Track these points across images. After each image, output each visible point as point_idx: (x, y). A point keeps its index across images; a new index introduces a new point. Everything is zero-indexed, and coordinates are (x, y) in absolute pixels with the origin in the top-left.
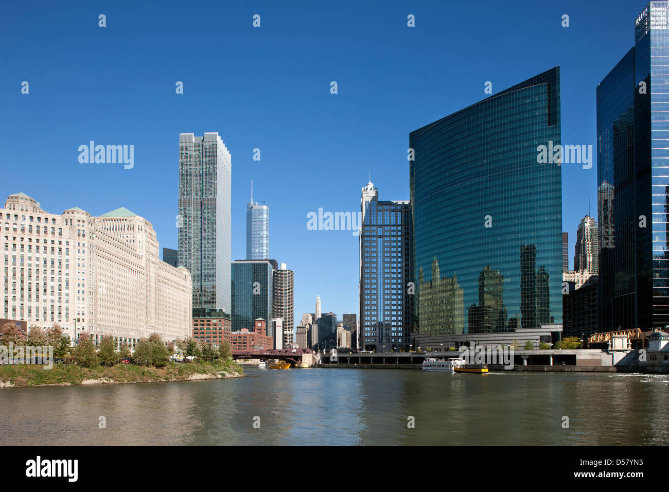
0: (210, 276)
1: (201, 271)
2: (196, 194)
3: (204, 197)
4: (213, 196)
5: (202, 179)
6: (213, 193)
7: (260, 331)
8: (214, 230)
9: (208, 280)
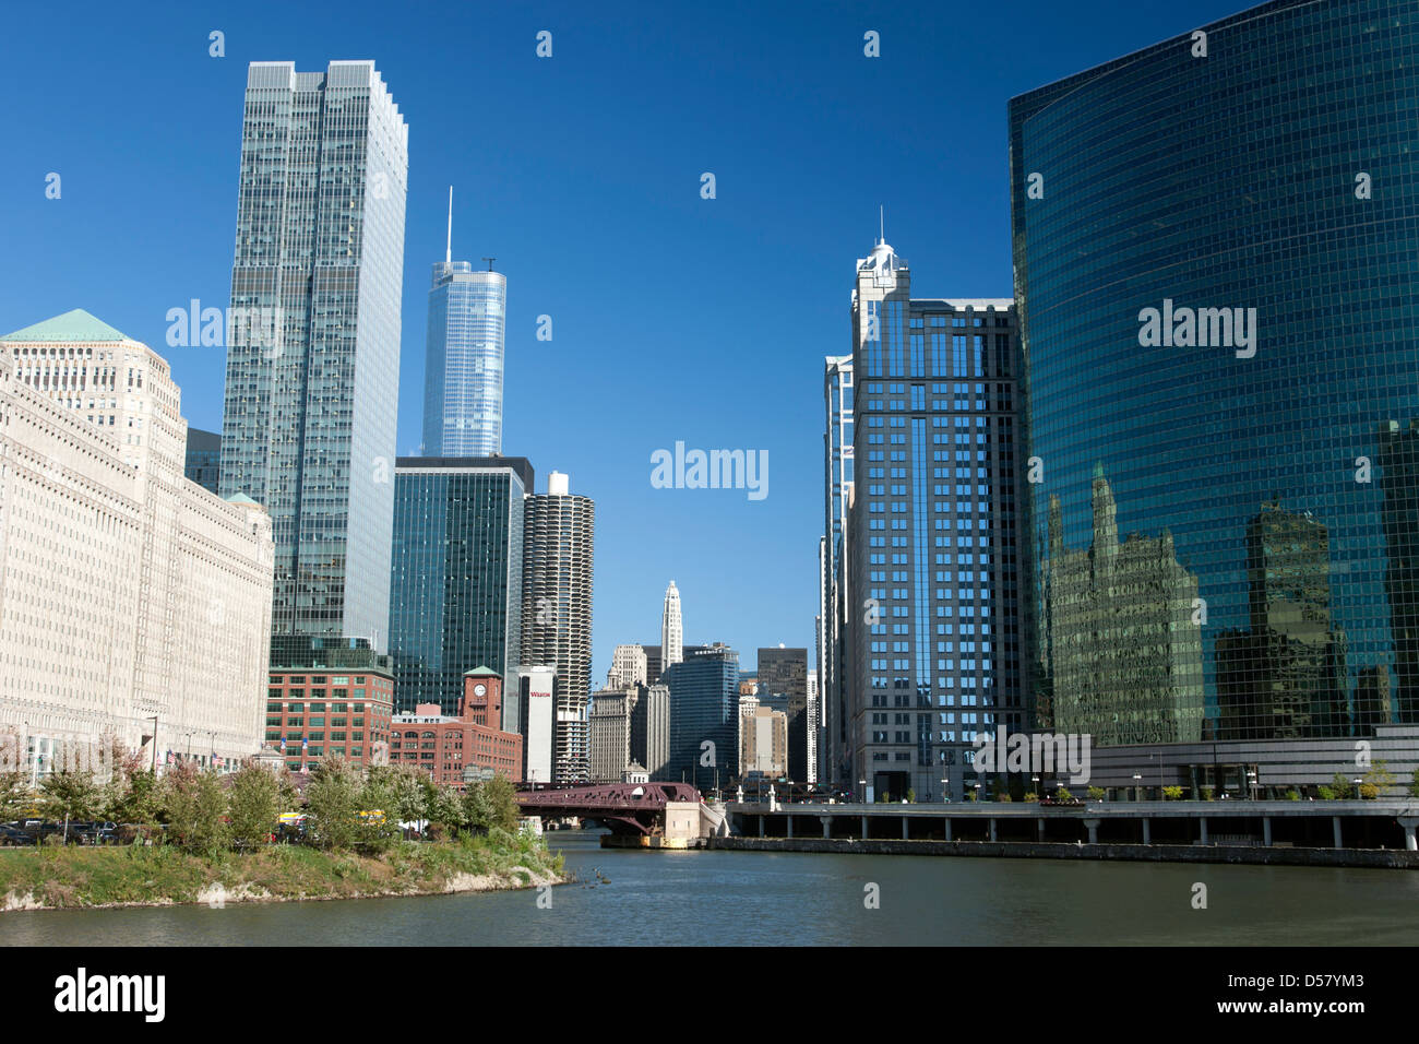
0: (329, 524)
1: (298, 506)
2: (293, 255)
3: (318, 264)
4: (348, 262)
5: (316, 207)
6: (350, 253)
7: (481, 713)
8: (348, 373)
9: (320, 537)
